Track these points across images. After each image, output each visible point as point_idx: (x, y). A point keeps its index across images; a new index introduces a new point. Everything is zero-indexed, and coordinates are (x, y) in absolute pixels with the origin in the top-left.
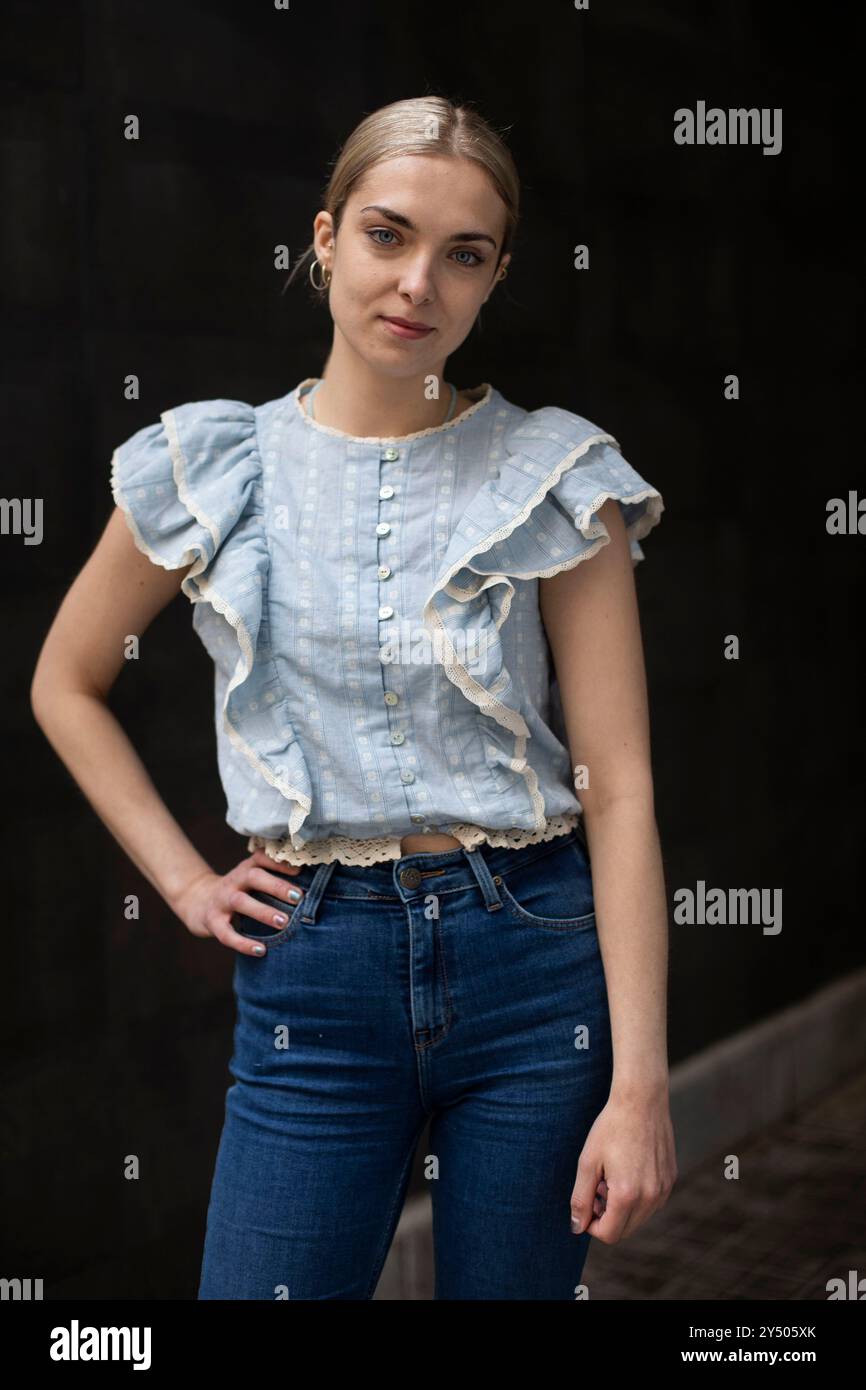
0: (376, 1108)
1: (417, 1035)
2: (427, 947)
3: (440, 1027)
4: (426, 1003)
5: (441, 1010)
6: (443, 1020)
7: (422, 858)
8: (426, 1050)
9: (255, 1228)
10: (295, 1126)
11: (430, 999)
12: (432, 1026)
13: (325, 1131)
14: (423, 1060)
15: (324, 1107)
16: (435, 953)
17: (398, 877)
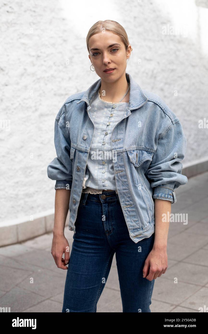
0: (100, 247)
1: (106, 232)
2: (106, 213)
3: (110, 231)
4: (107, 225)
5: (111, 227)
6: (111, 229)
7: (106, 193)
8: (108, 235)
9: (74, 272)
10: (83, 250)
11: (108, 224)
12: (109, 230)
13: (89, 251)
14: (108, 237)
15: (89, 246)
16: (108, 214)
17: (100, 197)
